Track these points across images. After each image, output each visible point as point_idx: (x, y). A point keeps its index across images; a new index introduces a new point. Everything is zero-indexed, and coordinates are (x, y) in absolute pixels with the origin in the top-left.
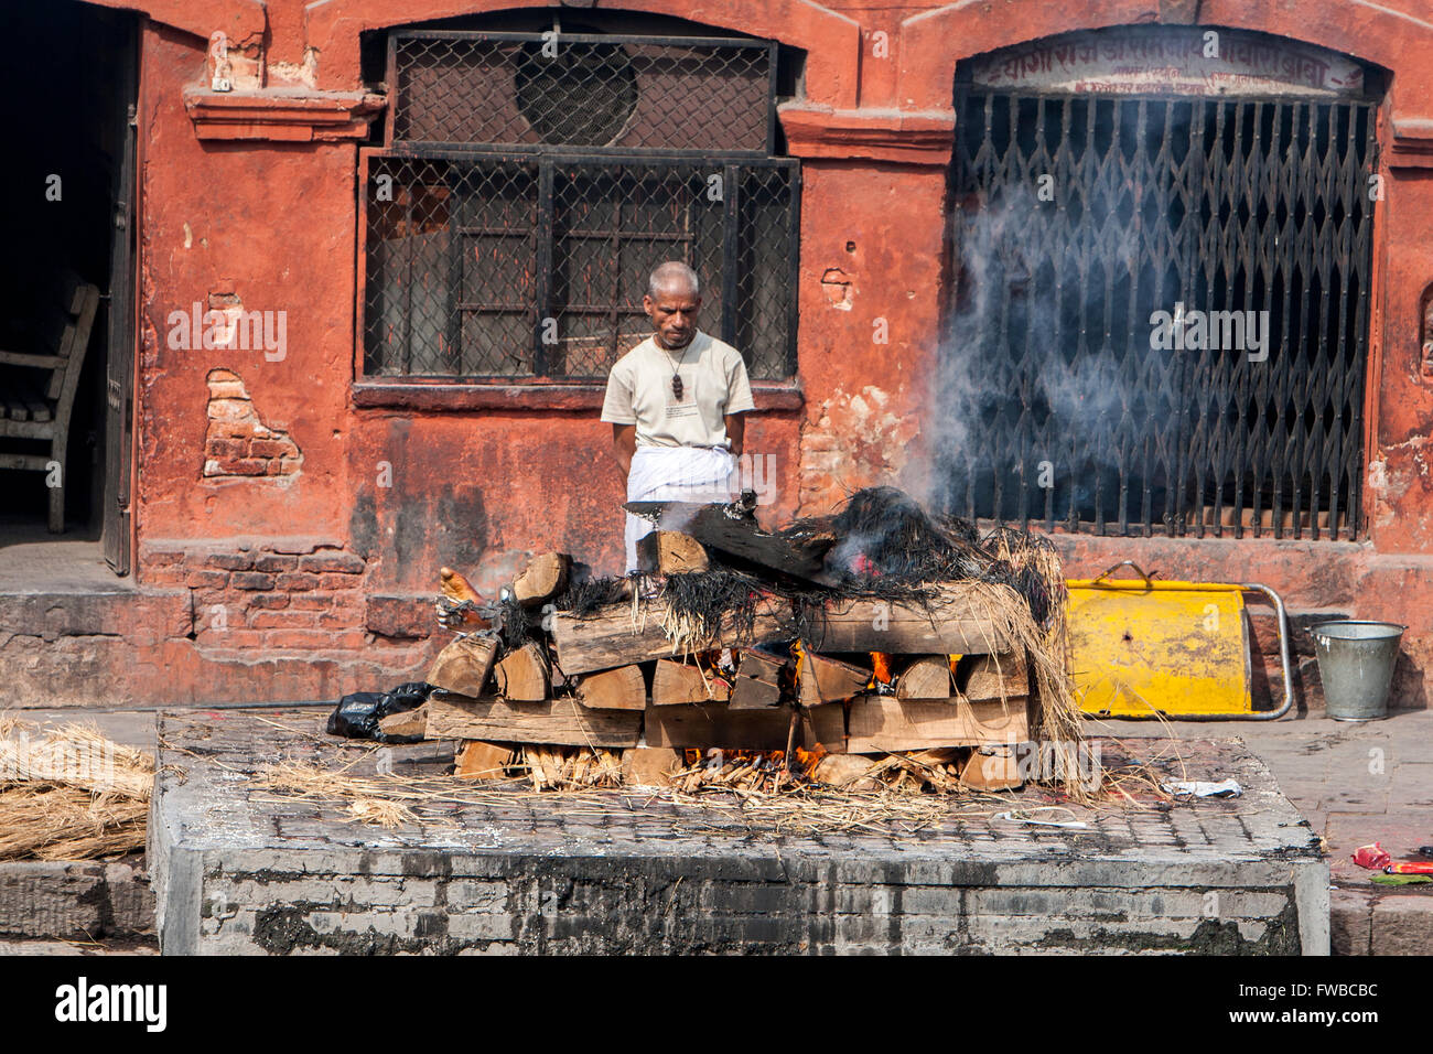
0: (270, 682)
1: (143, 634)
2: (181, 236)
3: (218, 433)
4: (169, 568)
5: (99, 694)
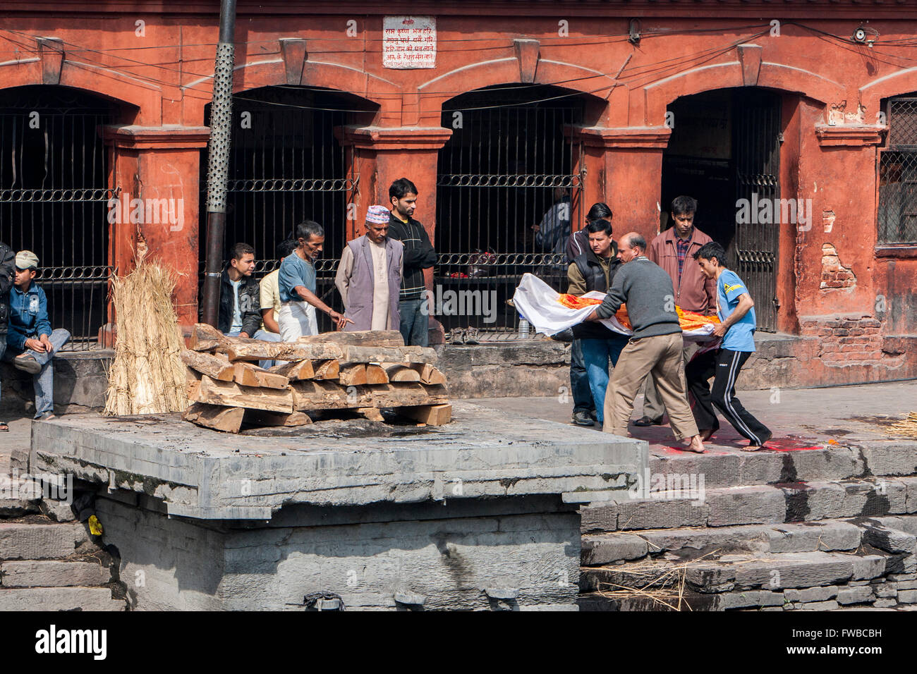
0: (849, 374)
1: (804, 356)
2: (813, 187)
3: (826, 271)
4: (812, 328)
5: (787, 383)
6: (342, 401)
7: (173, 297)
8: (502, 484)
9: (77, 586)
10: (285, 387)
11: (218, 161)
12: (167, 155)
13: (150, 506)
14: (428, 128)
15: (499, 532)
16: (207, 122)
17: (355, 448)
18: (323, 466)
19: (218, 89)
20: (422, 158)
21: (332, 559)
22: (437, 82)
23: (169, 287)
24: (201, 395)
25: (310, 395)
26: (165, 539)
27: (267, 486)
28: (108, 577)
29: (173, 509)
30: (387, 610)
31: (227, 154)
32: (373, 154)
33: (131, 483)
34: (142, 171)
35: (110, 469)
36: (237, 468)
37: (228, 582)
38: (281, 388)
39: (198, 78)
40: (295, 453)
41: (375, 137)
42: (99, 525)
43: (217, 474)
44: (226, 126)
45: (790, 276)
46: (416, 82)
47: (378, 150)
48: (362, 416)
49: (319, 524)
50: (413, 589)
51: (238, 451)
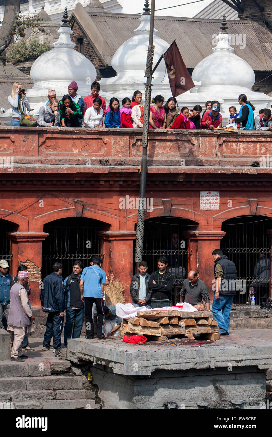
6: (179, 332)
7: (123, 293)
8: (236, 362)
9: (83, 399)
10: (158, 327)
11: (139, 244)
12: (121, 242)
13: (109, 370)
14: (217, 232)
15: (235, 379)
16: (135, 230)
17: (182, 349)
18: (170, 356)
19: (139, 218)
20: (214, 242)
21: (174, 390)
22: (220, 215)
23: (122, 290)
24: (127, 329)
25: (168, 330)
26: (114, 382)
27: (149, 363)
28: (94, 396)
29: (116, 371)
30: (194, 408)
31: (142, 241)
32: (197, 241)
33: (101, 362)
34: (112, 248)
35: (94, 357)
36: (138, 356)
37: (135, 398)
38: (156, 327)
39: (132, 214)
40: (160, 351)
41: (197, 235)
42: (91, 377)
43: (131, 359)
44: (142, 231)
46: (212, 215)
47: (198, 240)
48: (186, 337)
49: (169, 377)
50: (204, 401)
51: (139, 350)
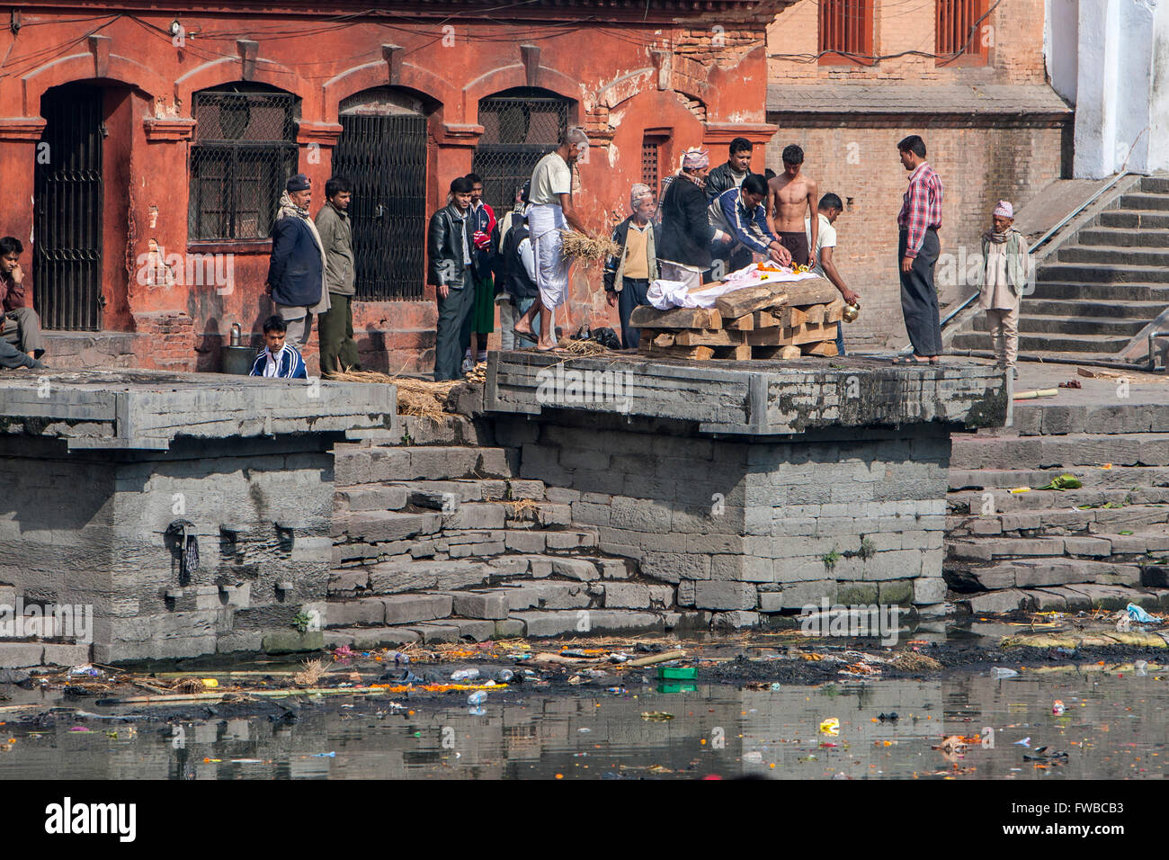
2: (142, 181)
4: (145, 324)
8: (307, 421)
15: (285, 468)
18: (199, 402)
27: (167, 420)
36: (148, 402)
37: (118, 510)
43: (135, 407)
45: (120, 272)
50: (231, 520)
